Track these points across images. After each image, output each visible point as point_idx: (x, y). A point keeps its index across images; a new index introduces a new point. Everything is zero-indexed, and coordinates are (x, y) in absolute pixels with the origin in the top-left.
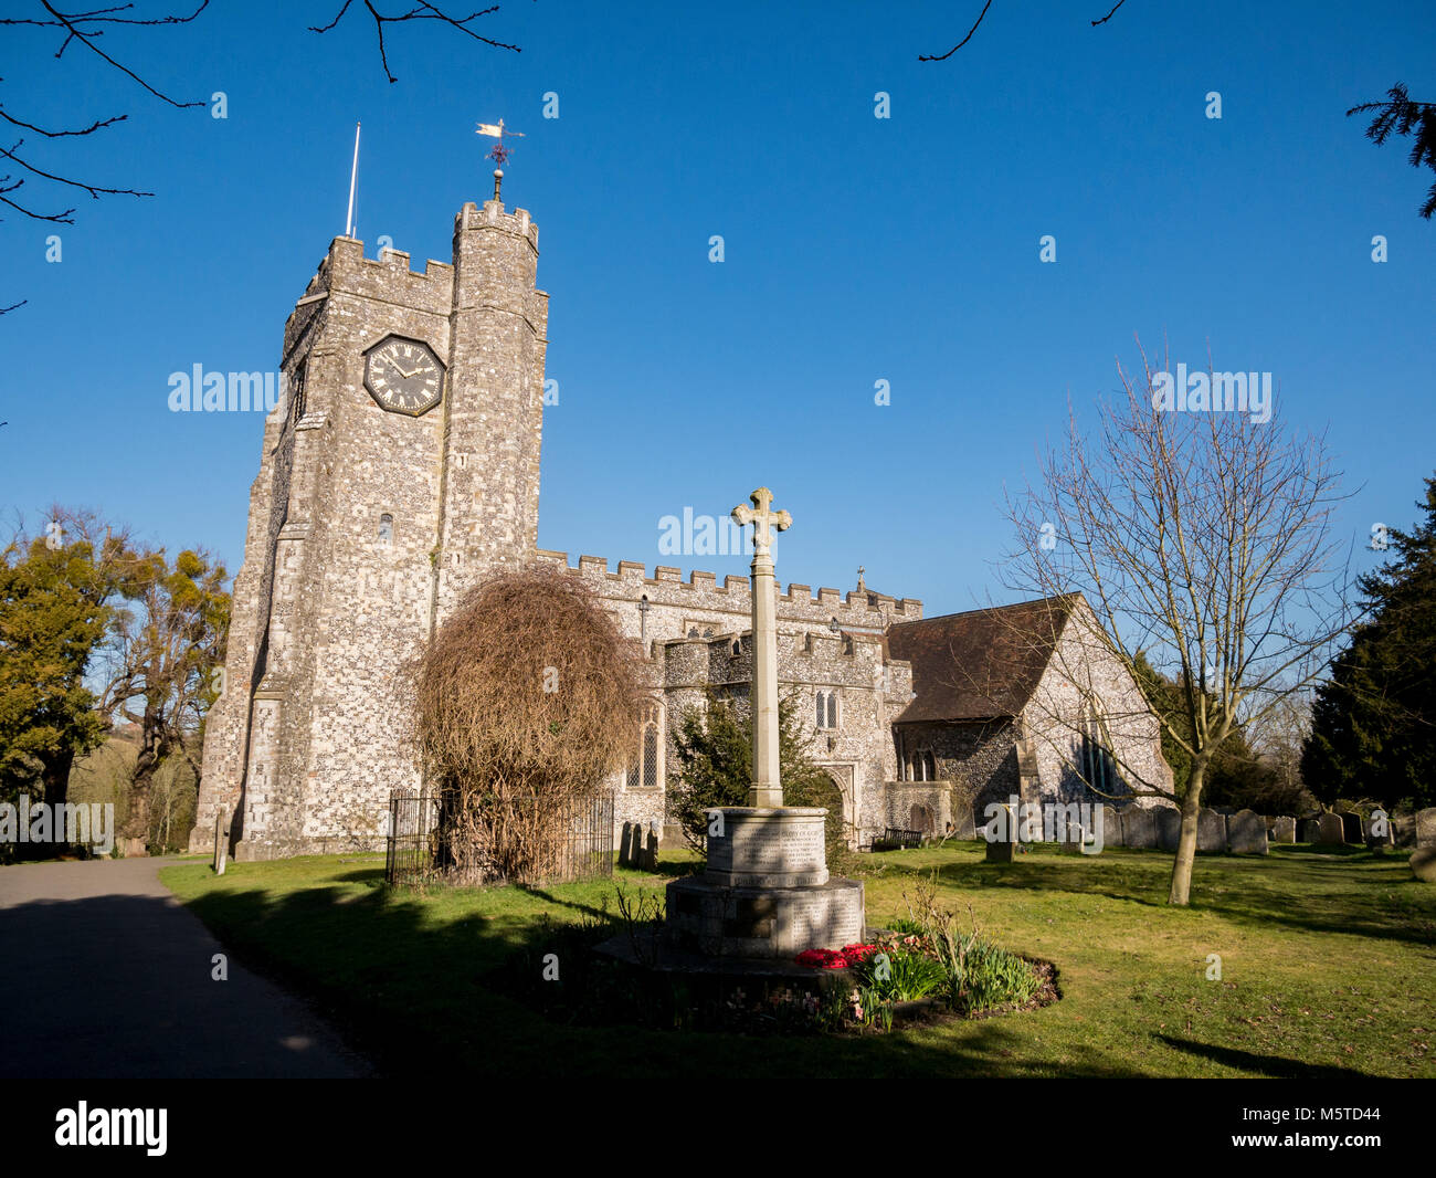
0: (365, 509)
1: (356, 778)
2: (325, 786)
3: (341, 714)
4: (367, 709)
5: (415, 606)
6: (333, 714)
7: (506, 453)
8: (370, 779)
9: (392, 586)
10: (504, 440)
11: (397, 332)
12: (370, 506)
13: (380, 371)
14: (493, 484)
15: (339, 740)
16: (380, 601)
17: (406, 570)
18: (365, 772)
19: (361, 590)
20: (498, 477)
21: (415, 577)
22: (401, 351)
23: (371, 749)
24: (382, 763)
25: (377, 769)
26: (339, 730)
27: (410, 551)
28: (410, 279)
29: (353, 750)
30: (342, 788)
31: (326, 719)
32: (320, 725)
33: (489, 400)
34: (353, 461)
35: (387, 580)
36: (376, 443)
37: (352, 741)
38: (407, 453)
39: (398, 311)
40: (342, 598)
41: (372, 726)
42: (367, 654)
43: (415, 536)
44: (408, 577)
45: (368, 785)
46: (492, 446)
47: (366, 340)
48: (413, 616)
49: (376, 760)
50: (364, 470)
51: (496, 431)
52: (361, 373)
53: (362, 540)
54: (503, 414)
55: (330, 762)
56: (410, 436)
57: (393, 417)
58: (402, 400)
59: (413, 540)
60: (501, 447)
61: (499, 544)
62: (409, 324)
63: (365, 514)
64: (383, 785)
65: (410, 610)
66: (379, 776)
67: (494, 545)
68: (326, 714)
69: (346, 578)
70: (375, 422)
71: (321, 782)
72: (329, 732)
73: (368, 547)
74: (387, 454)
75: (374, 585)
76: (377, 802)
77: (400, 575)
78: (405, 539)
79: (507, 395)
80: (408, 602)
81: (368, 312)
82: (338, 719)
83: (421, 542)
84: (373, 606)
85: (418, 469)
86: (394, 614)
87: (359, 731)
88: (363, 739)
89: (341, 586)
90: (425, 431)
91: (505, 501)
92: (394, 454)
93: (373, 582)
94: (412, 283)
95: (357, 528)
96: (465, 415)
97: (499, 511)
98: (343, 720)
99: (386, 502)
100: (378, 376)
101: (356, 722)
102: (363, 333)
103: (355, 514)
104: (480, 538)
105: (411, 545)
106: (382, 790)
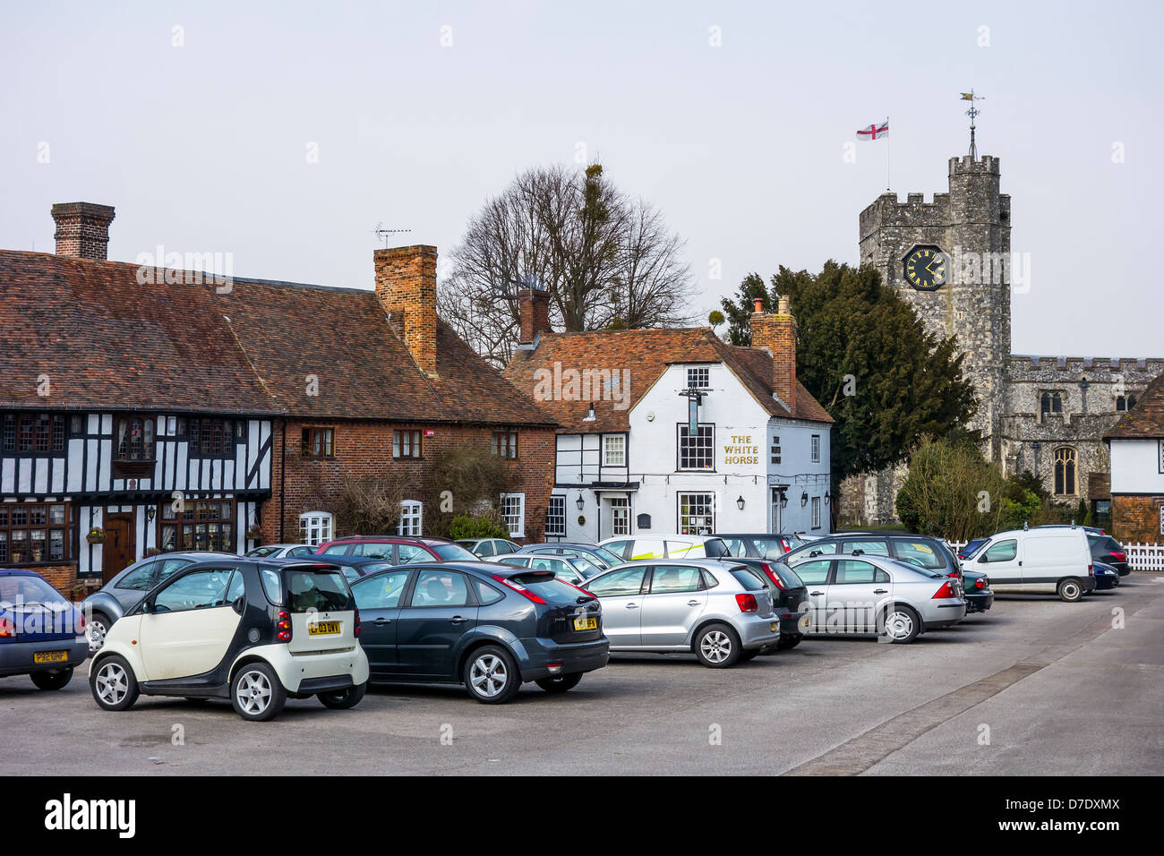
7: (985, 308)
11: (920, 243)
13: (913, 268)
14: (978, 327)
20: (980, 323)
22: (923, 254)
28: (925, 207)
38: (930, 312)
39: (919, 230)
46: (976, 306)
47: (903, 251)
51: (978, 296)
52: (902, 271)
54: (981, 286)
56: (931, 302)
57: (921, 293)
58: (925, 282)
60: (982, 305)
61: (984, 362)
62: (927, 237)
67: (981, 363)
70: (912, 298)
81: (903, 235)
85: (937, 321)
90: (940, 298)
94: (926, 211)
96: (960, 289)
97: (983, 343)
100: (911, 271)
102: (901, 248)
104: (972, 360)
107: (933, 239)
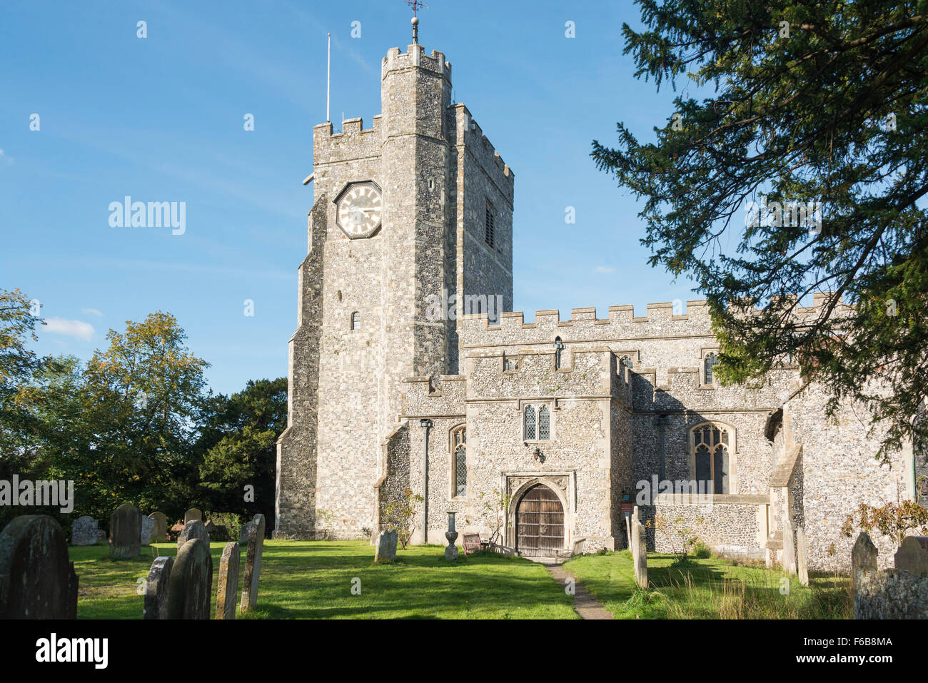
0: (341, 311)
1: (343, 492)
2: (326, 497)
3: (333, 450)
4: (348, 446)
5: (375, 372)
6: (328, 451)
8: (352, 493)
9: (359, 362)
11: (354, 180)
12: (345, 309)
13: (346, 211)
14: (401, 273)
15: (333, 467)
16: (353, 373)
17: (368, 349)
18: (348, 488)
19: (341, 367)
20: (403, 268)
21: (374, 353)
22: (357, 192)
23: (352, 472)
24: (358, 482)
25: (355, 486)
26: (333, 461)
27: (371, 334)
28: (361, 137)
29: (341, 474)
30: (336, 498)
31: (325, 454)
32: (321, 458)
34: (333, 281)
35: (356, 358)
36: (346, 264)
37: (340, 467)
38: (366, 265)
39: (355, 164)
40: (330, 374)
41: (351, 457)
42: (346, 410)
43: (374, 324)
44: (369, 353)
45: (351, 497)
47: (335, 191)
48: (374, 380)
49: (355, 480)
50: (340, 285)
51: (400, 233)
52: (334, 217)
53: (341, 333)
55: (328, 482)
56: (367, 253)
57: (356, 242)
58: (360, 229)
59: (373, 327)
60: (405, 244)
62: (363, 171)
63: (342, 315)
65: (372, 376)
66: (357, 490)
68: (325, 451)
69: (332, 360)
70: (344, 248)
71: (323, 495)
72: (327, 462)
73: (345, 337)
74: (353, 270)
75: (349, 362)
76: (356, 508)
77: (364, 353)
78: (367, 327)
79: (407, 203)
80: (370, 370)
81: (337, 173)
82: (332, 454)
83: (377, 327)
84: (349, 376)
85: (373, 275)
86: (362, 380)
87: (344, 461)
88: (346, 466)
89: (329, 366)
90: (377, 246)
92: (357, 269)
93: (348, 359)
94: (363, 139)
95: (338, 326)
98: (334, 454)
99: (354, 304)
100: (344, 216)
101: (342, 455)
102: (334, 188)
103: (336, 316)
105: (372, 330)
106: (359, 500)
107: (371, 173)
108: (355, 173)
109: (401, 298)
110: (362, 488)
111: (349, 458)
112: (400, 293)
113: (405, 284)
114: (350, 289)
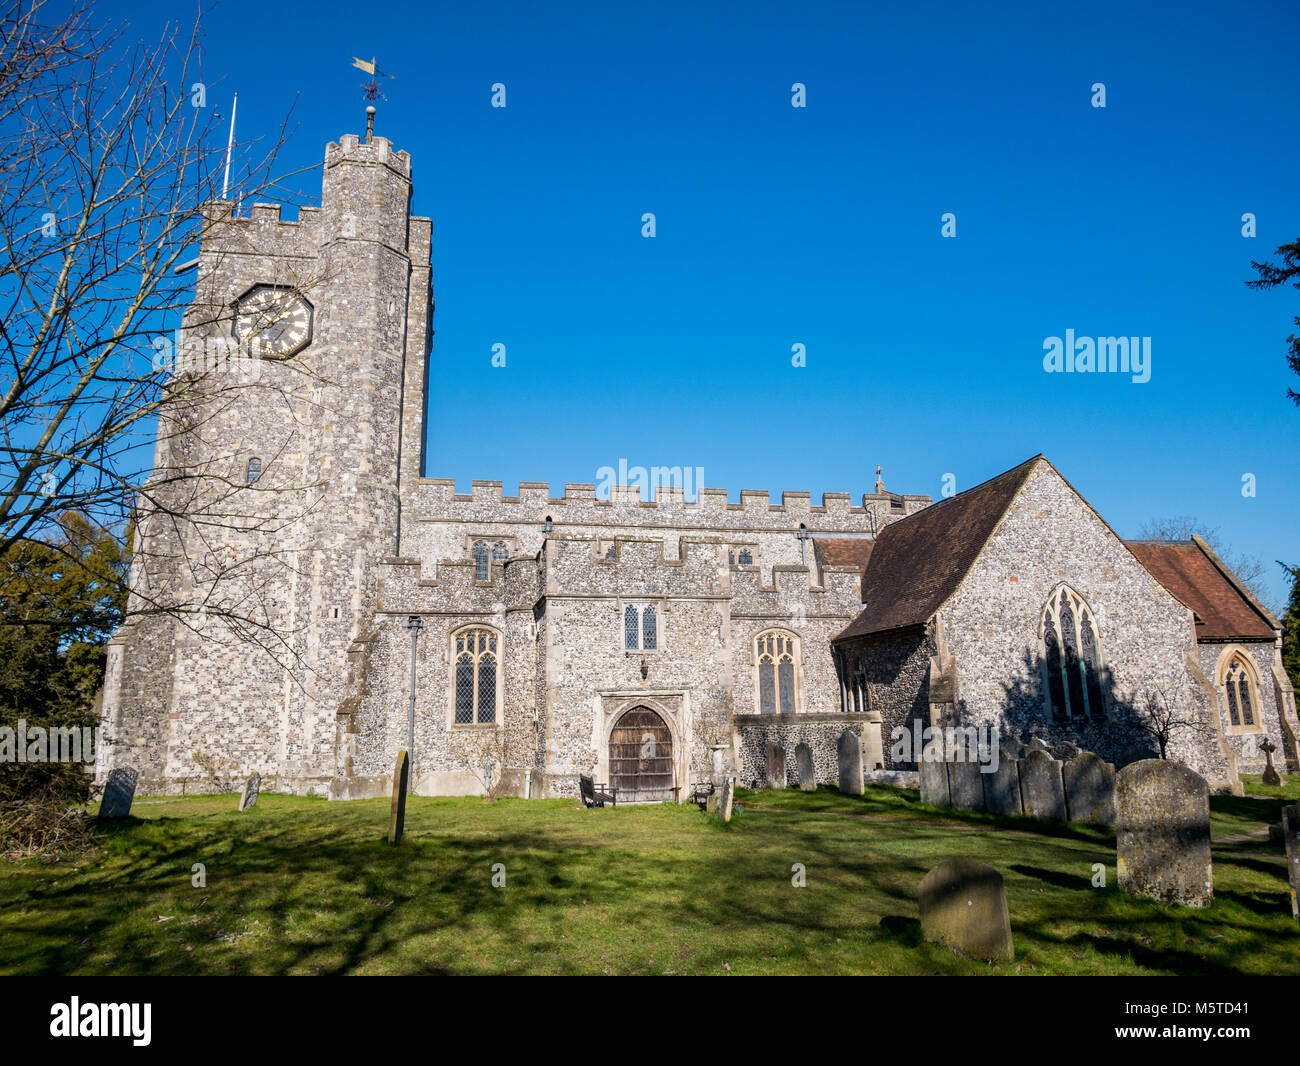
0: (232, 453)
1: (219, 719)
2: (188, 727)
3: (204, 656)
4: (231, 650)
5: (283, 545)
6: (196, 657)
7: (360, 382)
8: (234, 720)
10: (358, 369)
11: (266, 281)
12: (236, 451)
13: (248, 320)
15: (202, 682)
16: (245, 544)
17: (273, 509)
18: (228, 714)
19: (226, 534)
20: (350, 408)
21: (282, 517)
22: (269, 298)
23: (236, 690)
24: (246, 704)
25: (241, 710)
26: (203, 672)
27: (279, 492)
28: (280, 229)
29: (217, 691)
30: (205, 729)
31: (189, 662)
32: (183, 668)
33: (341, 331)
34: (220, 411)
36: (244, 391)
37: (215, 682)
39: (267, 262)
41: (236, 667)
42: (231, 596)
43: (284, 477)
45: (232, 726)
46: (344, 376)
47: (236, 293)
49: (240, 701)
50: (231, 418)
51: (348, 361)
52: (228, 324)
53: (230, 482)
54: (356, 343)
55: (192, 704)
56: (277, 378)
58: (269, 345)
59: (282, 481)
60: (355, 376)
62: (279, 272)
63: (232, 460)
64: (247, 725)
66: (244, 717)
68: (188, 656)
71: (183, 724)
72: (192, 674)
74: (255, 398)
75: (238, 528)
76: (241, 742)
78: (272, 481)
79: (361, 324)
80: (274, 542)
81: (237, 267)
82: (201, 662)
83: (289, 482)
84: (238, 548)
85: (286, 410)
87: (222, 672)
88: (226, 680)
89: (204, 531)
90: (295, 373)
91: (358, 431)
92: (262, 399)
93: (237, 523)
94: (281, 232)
97: (352, 441)
98: (206, 662)
99: (253, 447)
100: (245, 326)
101: (219, 664)
102: (230, 287)
103: (223, 458)
104: (330, 472)
105: (279, 486)
106: (247, 731)
107: (291, 277)
108: (266, 271)
109: (346, 447)
110: (251, 713)
111: (232, 668)
112: (344, 441)
113: (352, 431)
114: (249, 425)
